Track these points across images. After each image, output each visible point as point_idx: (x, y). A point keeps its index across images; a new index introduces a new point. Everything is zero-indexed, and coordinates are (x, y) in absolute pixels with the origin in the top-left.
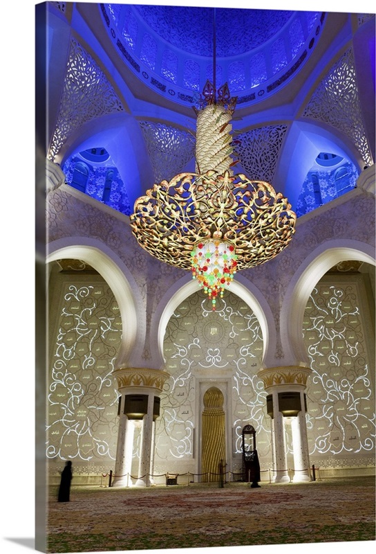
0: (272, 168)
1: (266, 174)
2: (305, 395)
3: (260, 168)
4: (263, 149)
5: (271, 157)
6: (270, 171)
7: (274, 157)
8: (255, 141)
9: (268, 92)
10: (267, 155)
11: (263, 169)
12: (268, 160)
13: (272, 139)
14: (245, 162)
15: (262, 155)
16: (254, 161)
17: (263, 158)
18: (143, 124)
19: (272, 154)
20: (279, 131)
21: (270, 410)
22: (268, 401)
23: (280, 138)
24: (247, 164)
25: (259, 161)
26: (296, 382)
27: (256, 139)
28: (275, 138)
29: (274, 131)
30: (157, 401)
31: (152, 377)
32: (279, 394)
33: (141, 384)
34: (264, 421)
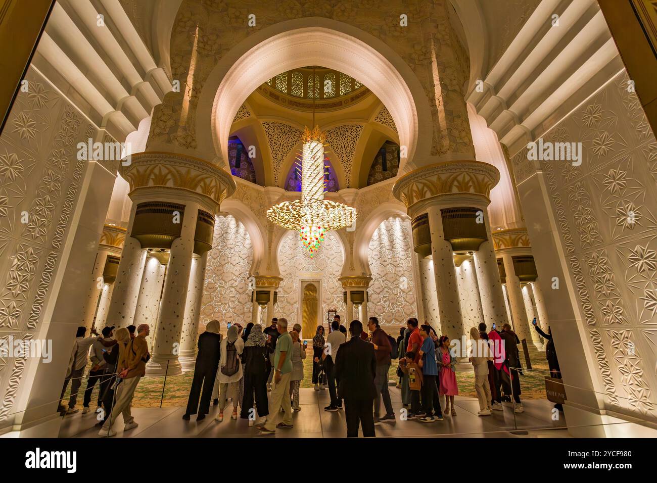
2: (367, 292)
3: (344, 152)
4: (346, 140)
5: (352, 145)
6: (351, 154)
8: (341, 134)
9: (351, 101)
10: (349, 143)
12: (350, 147)
13: (352, 133)
16: (340, 147)
17: (346, 145)
18: (264, 124)
20: (358, 129)
21: (345, 301)
22: (344, 295)
23: (358, 133)
24: (335, 149)
25: (343, 147)
26: (362, 285)
27: (342, 133)
28: (355, 134)
29: (354, 128)
30: (276, 294)
31: (273, 280)
32: (351, 291)
33: (266, 285)
34: (342, 305)
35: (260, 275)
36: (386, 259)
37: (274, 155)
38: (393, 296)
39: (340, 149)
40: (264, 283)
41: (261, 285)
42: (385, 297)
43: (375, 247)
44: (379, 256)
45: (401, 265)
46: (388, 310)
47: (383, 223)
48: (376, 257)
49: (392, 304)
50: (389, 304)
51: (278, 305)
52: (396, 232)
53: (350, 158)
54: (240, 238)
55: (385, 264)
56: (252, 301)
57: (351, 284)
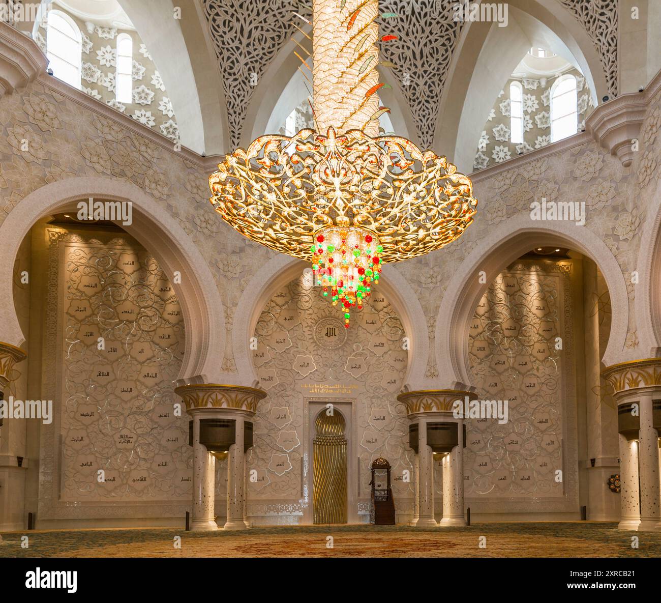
0: (441, 72)
1: (429, 82)
2: (464, 427)
3: (420, 71)
4: (427, 33)
5: (442, 50)
6: (437, 78)
7: (446, 51)
10: (434, 45)
11: (425, 72)
12: (435, 56)
14: (392, 54)
15: (425, 45)
16: (409, 54)
19: (444, 45)
22: (410, 430)
24: (396, 59)
25: (418, 56)
30: (248, 427)
31: (240, 396)
32: (428, 424)
33: (224, 406)
34: (403, 454)
35: (206, 383)
36: (503, 358)
37: (226, 64)
38: (514, 437)
39: (408, 62)
40: (218, 402)
41: (210, 406)
42: (499, 438)
43: (480, 330)
44: (487, 352)
45: (535, 372)
46: (503, 465)
47: (500, 276)
48: (481, 354)
49: (511, 452)
50: (505, 454)
51: (255, 453)
52: (529, 298)
53: (436, 90)
54: (150, 297)
55: (500, 368)
56: (191, 443)
57: (430, 407)
